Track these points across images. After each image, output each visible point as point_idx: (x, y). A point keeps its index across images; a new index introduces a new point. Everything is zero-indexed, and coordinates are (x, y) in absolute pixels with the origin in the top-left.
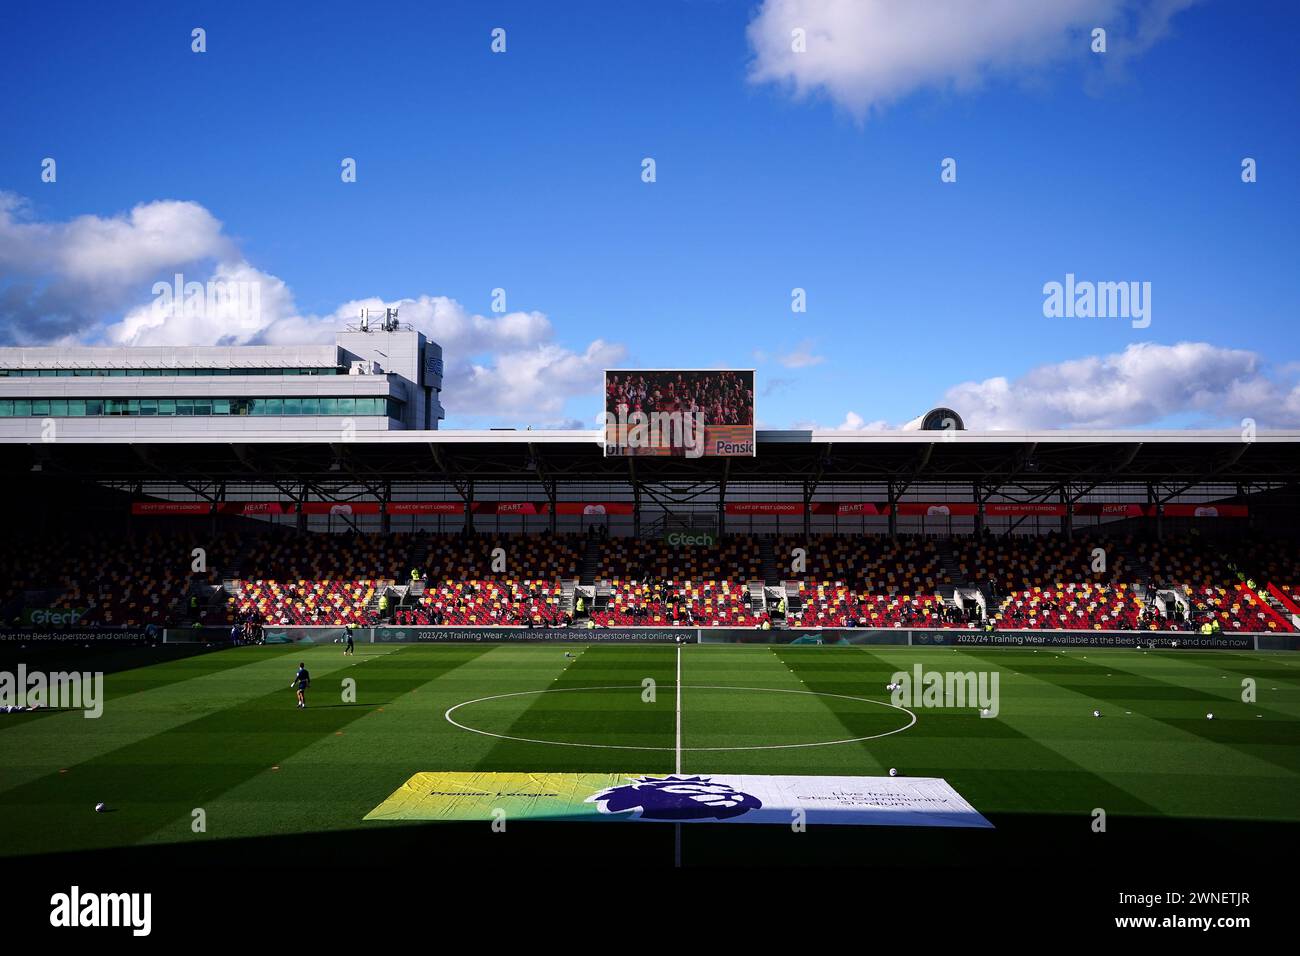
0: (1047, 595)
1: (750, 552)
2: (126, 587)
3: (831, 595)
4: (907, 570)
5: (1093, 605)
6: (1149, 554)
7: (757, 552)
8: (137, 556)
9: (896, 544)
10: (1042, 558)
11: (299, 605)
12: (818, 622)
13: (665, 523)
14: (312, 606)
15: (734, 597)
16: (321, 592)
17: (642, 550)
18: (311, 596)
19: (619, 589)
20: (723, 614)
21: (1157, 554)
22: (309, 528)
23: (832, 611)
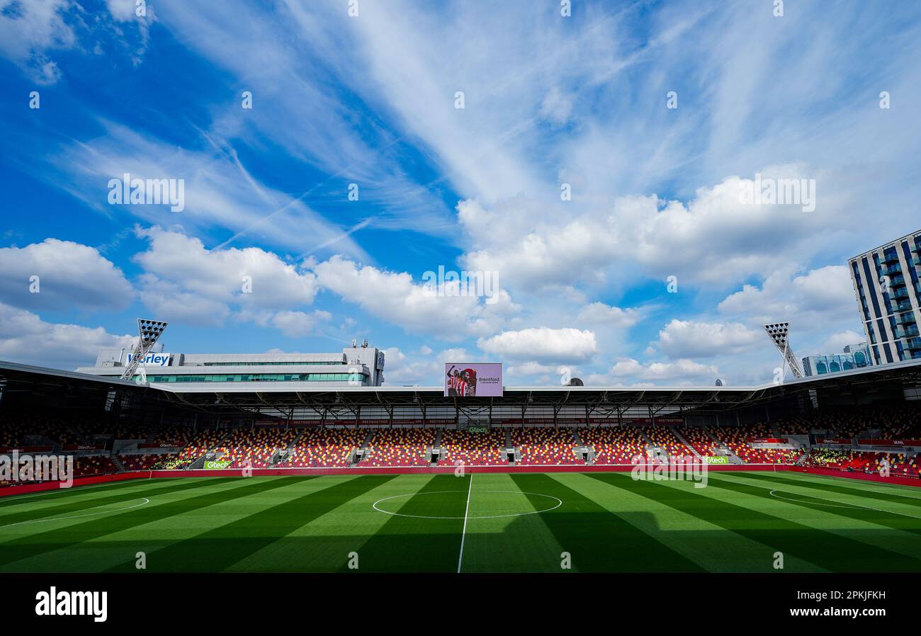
0: (614, 451)
1: (501, 435)
2: (248, 452)
3: (532, 451)
4: (561, 441)
5: (631, 454)
6: (650, 434)
7: (504, 435)
8: (255, 439)
10: (612, 436)
11: (319, 459)
12: (527, 463)
13: (468, 423)
14: (324, 459)
15: (494, 453)
16: (328, 453)
18: (325, 455)
19: (449, 450)
20: (490, 460)
21: (654, 434)
23: (533, 458)
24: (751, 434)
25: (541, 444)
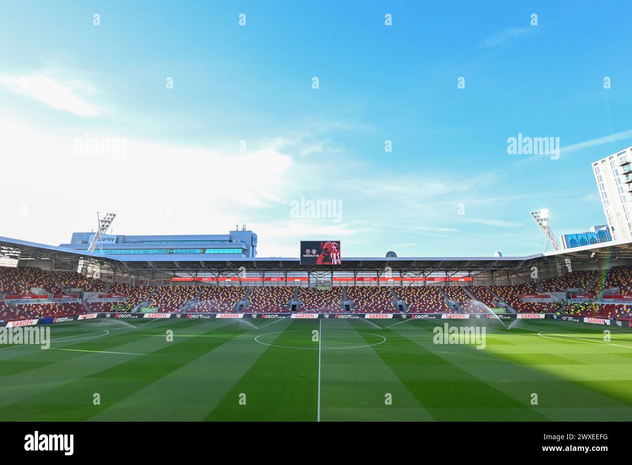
0: (421, 303)
1: (340, 292)
2: (169, 301)
3: (362, 304)
4: (383, 296)
5: (434, 306)
6: (447, 292)
7: (342, 292)
8: (172, 293)
9: (380, 289)
10: (419, 293)
12: (359, 311)
13: (317, 283)
14: (219, 307)
15: (336, 304)
16: (221, 303)
17: (311, 291)
19: (304, 302)
20: (333, 310)
21: (450, 292)
22: (219, 285)
23: (363, 308)
24: (522, 291)
25: (369, 298)
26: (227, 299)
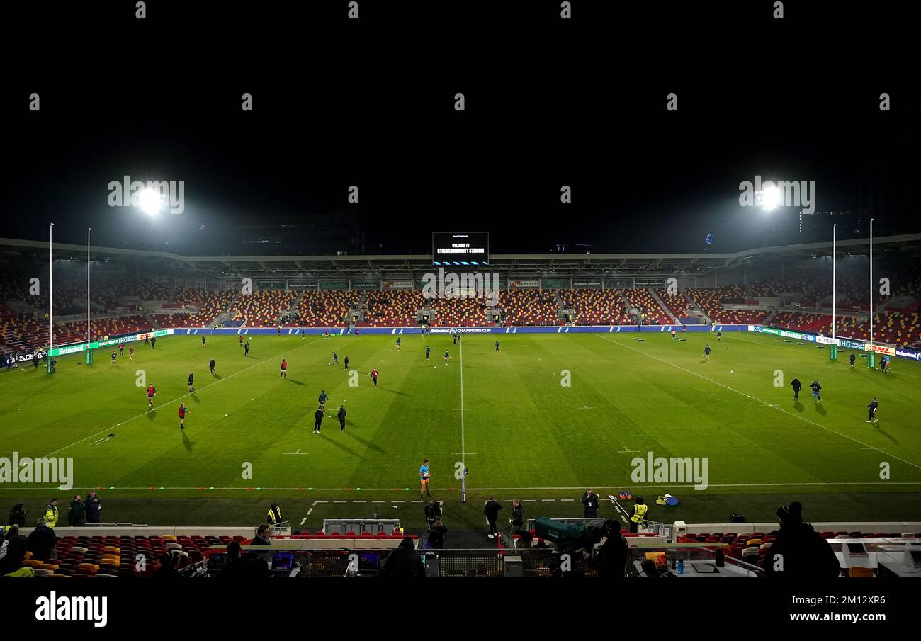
0: (593, 312)
2: (258, 312)
3: (516, 313)
5: (609, 315)
6: (630, 296)
10: (593, 298)
11: (321, 319)
12: (511, 324)
14: (326, 319)
15: (481, 315)
16: (328, 314)
18: (325, 316)
19: (439, 312)
20: (477, 322)
23: (517, 319)
25: (525, 306)
26: (335, 309)
